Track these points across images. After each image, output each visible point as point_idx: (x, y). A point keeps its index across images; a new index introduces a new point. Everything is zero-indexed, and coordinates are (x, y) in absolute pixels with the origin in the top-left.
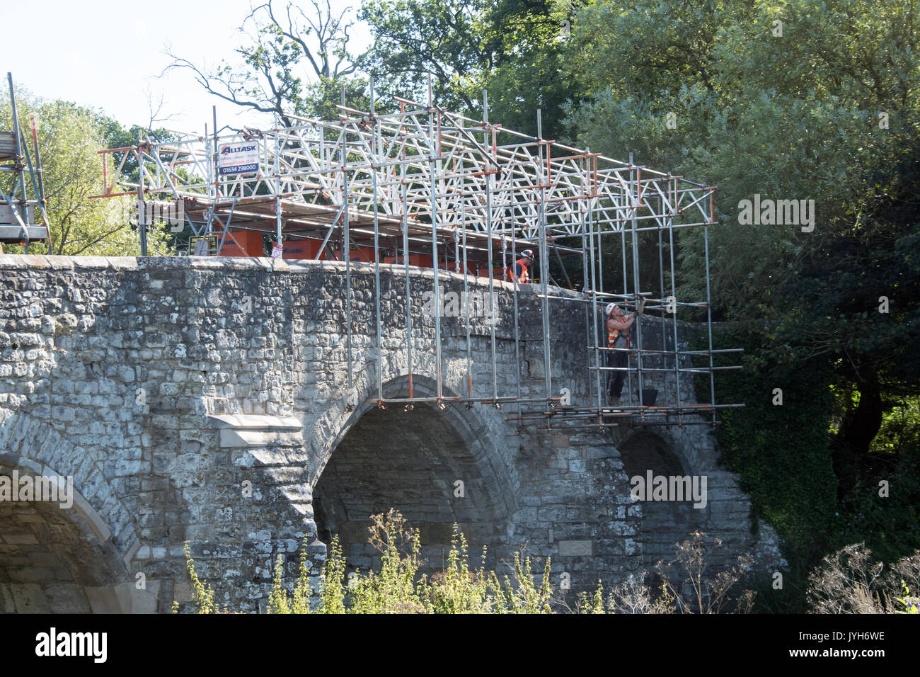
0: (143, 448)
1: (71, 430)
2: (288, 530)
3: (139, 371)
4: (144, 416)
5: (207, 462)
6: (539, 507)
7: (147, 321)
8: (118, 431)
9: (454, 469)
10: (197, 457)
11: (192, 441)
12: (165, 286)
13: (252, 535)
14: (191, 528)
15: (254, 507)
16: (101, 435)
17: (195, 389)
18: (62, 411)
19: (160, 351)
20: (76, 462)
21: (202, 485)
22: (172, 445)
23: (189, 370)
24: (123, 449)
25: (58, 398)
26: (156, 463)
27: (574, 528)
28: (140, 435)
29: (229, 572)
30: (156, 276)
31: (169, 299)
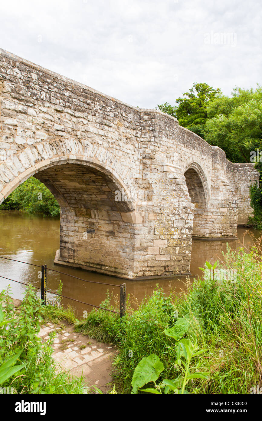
0: (140, 170)
1: (121, 159)
2: (182, 199)
3: (139, 145)
4: (141, 160)
5: (159, 176)
6: (215, 200)
7: (142, 129)
8: (133, 163)
9: (197, 189)
10: (156, 174)
11: (155, 169)
12: (148, 118)
13: (172, 200)
14: (154, 196)
15: (173, 191)
16: (129, 163)
17: (157, 152)
18: (119, 152)
19: (146, 139)
20: (122, 171)
21: (157, 183)
22: (149, 169)
23: (155, 146)
24: (135, 169)
25: (118, 148)
26: (144, 175)
27: (223, 205)
28: (139, 166)
29: (166, 211)
30: (145, 115)
31: (150, 122)
